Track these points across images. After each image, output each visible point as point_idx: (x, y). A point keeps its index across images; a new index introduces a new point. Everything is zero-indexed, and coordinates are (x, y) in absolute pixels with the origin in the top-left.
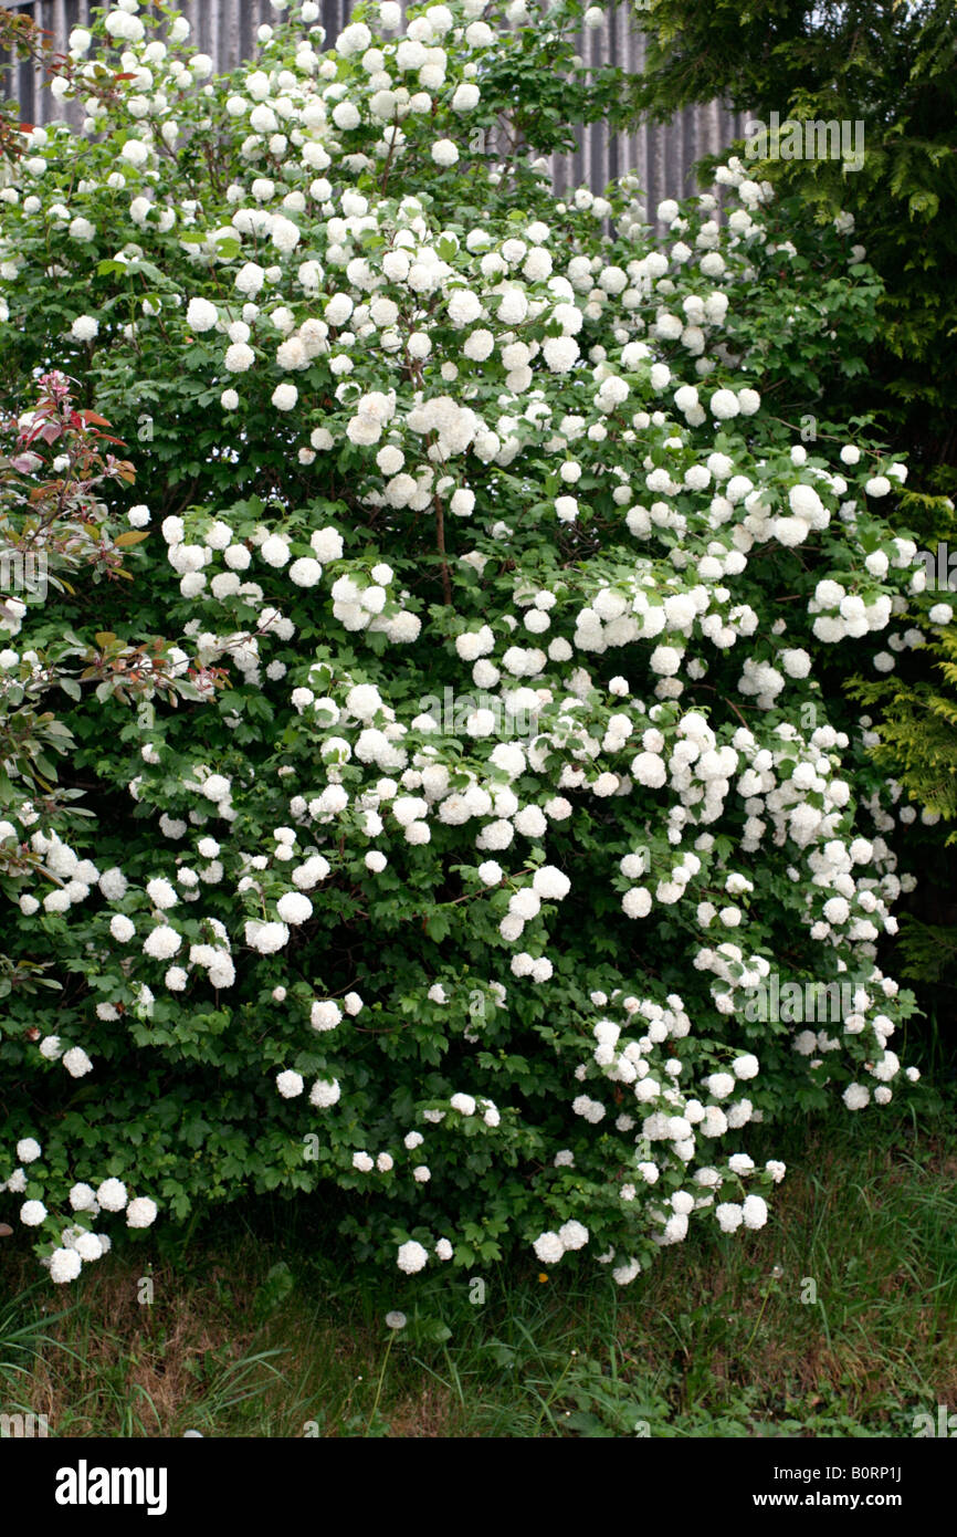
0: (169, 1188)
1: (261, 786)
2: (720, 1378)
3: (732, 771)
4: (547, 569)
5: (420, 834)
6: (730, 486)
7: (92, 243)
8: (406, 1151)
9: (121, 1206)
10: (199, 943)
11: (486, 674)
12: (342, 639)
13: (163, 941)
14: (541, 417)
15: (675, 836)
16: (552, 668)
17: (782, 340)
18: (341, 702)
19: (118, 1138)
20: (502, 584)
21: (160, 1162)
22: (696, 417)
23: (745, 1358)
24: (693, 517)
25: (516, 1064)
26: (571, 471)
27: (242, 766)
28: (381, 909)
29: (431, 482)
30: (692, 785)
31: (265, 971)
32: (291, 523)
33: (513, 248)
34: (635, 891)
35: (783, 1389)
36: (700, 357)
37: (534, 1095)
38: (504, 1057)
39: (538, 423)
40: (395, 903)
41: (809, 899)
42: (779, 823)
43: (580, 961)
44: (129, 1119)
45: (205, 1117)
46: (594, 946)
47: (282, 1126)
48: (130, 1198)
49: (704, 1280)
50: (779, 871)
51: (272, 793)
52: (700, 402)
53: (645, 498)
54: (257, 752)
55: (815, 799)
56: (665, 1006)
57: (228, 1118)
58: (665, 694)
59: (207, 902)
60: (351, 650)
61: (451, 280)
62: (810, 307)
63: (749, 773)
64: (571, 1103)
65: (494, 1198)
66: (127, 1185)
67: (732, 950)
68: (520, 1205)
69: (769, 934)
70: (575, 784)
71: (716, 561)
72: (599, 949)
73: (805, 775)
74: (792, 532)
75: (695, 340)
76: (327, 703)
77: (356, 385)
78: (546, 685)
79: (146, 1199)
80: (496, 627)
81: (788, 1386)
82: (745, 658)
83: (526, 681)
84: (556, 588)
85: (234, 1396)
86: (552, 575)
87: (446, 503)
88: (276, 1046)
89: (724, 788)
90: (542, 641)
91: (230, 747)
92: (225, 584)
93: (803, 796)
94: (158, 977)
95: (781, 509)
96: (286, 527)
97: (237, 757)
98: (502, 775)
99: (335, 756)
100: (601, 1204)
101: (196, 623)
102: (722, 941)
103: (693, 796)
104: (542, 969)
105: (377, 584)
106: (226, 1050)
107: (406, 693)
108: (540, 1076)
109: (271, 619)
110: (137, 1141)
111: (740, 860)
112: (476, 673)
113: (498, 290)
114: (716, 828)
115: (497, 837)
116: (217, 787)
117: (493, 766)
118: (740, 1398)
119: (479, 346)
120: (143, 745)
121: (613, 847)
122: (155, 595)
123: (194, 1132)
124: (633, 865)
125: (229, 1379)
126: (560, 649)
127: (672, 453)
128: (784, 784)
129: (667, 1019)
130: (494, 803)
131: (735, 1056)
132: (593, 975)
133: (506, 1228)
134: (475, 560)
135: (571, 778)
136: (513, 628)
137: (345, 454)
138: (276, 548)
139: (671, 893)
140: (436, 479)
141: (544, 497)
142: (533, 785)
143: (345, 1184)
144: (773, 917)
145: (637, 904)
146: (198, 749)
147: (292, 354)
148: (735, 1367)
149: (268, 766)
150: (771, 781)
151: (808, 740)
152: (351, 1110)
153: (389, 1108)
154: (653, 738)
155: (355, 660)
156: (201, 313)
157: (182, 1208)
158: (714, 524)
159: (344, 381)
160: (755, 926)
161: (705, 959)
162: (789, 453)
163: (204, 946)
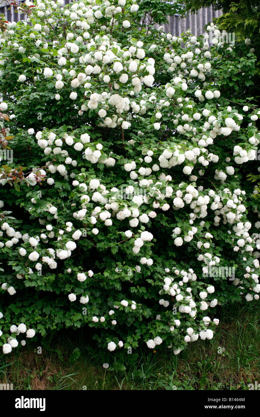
0: (40, 327)
1: (65, 209)
2: (211, 380)
3: (208, 202)
4: (152, 144)
5: (109, 223)
6: (209, 119)
7: (25, 54)
8: (109, 316)
9: (25, 331)
10: (45, 256)
11: (134, 175)
12: (90, 166)
13: (34, 256)
14: (153, 100)
15: (191, 222)
16: (153, 173)
17: (226, 76)
18: (88, 184)
19: (25, 311)
20: (138, 149)
21: (36, 319)
22: (201, 99)
23: (218, 374)
24: (199, 128)
25: (143, 290)
26: (159, 115)
27: (61, 203)
28: (99, 245)
29: (116, 119)
30: (196, 207)
31: (67, 263)
32: (74, 132)
33: (132, 49)
34: (178, 238)
35: (230, 383)
36: (204, 82)
37: (148, 299)
38: (138, 288)
39: (152, 102)
40: (103, 243)
41: (233, 240)
42: (224, 217)
43: (165, 259)
44: (28, 306)
45: (51, 306)
46: (169, 254)
47: (75, 308)
48: (27, 329)
49: (206, 351)
50: (225, 232)
51: (68, 211)
52: (202, 94)
53: (181, 123)
54: (65, 199)
55: (234, 211)
56: (188, 272)
57: (59, 306)
58: (192, 180)
59: (50, 244)
60: (93, 169)
61: (115, 59)
62: (235, 66)
63: (214, 203)
64: (158, 301)
65: (138, 329)
66: (26, 325)
67: (209, 255)
68: (144, 331)
69: (221, 250)
70: (157, 207)
71: (204, 141)
72: (170, 255)
73: (230, 203)
74: (226, 131)
75: (202, 77)
76: (84, 185)
77: (90, 91)
78: (151, 178)
79: (32, 329)
80: (136, 162)
81: (231, 383)
82: (215, 169)
83: (146, 177)
84: (153, 150)
85: (62, 387)
86: (153, 145)
87: (121, 125)
88: (69, 286)
89: (206, 207)
90: (150, 165)
91: (58, 198)
92: (57, 151)
93: (230, 210)
94: (33, 266)
95: (223, 125)
96: (73, 134)
97: (59, 201)
98: (135, 205)
99: (84, 200)
100: (165, 332)
101: (49, 162)
102: (206, 252)
103: (197, 210)
104: (150, 262)
105: (98, 150)
106: (56, 287)
107: (110, 181)
108: (150, 293)
109: (69, 160)
110: (30, 312)
111: (213, 229)
112: (131, 175)
113: (128, 62)
114: (205, 219)
115: (134, 223)
116: (53, 210)
117: (133, 202)
118: (216, 386)
119: (124, 78)
120: (32, 198)
121: (172, 225)
122: (39, 154)
123: (47, 311)
124: (177, 231)
125: (62, 382)
126: (156, 168)
127: (189, 109)
128: (225, 206)
129: (189, 275)
130: (132, 213)
131: (207, 287)
132: (167, 263)
133: (140, 337)
134: (132, 142)
135: (156, 205)
136: (141, 162)
137: (90, 112)
138: (70, 140)
139: (189, 239)
140: (118, 119)
141: (151, 123)
142: (145, 208)
143: (91, 326)
144: (223, 245)
145: (179, 242)
146: (49, 199)
147: (75, 83)
148: (215, 377)
149: (68, 203)
150: (221, 205)
151: (233, 193)
152: (95, 303)
153: (107, 303)
154: (179, 193)
155: (94, 172)
156: (48, 72)
157: (43, 333)
158: (205, 130)
159: (87, 90)
160: (217, 247)
161: (200, 257)
162: (227, 109)
163: (46, 257)
